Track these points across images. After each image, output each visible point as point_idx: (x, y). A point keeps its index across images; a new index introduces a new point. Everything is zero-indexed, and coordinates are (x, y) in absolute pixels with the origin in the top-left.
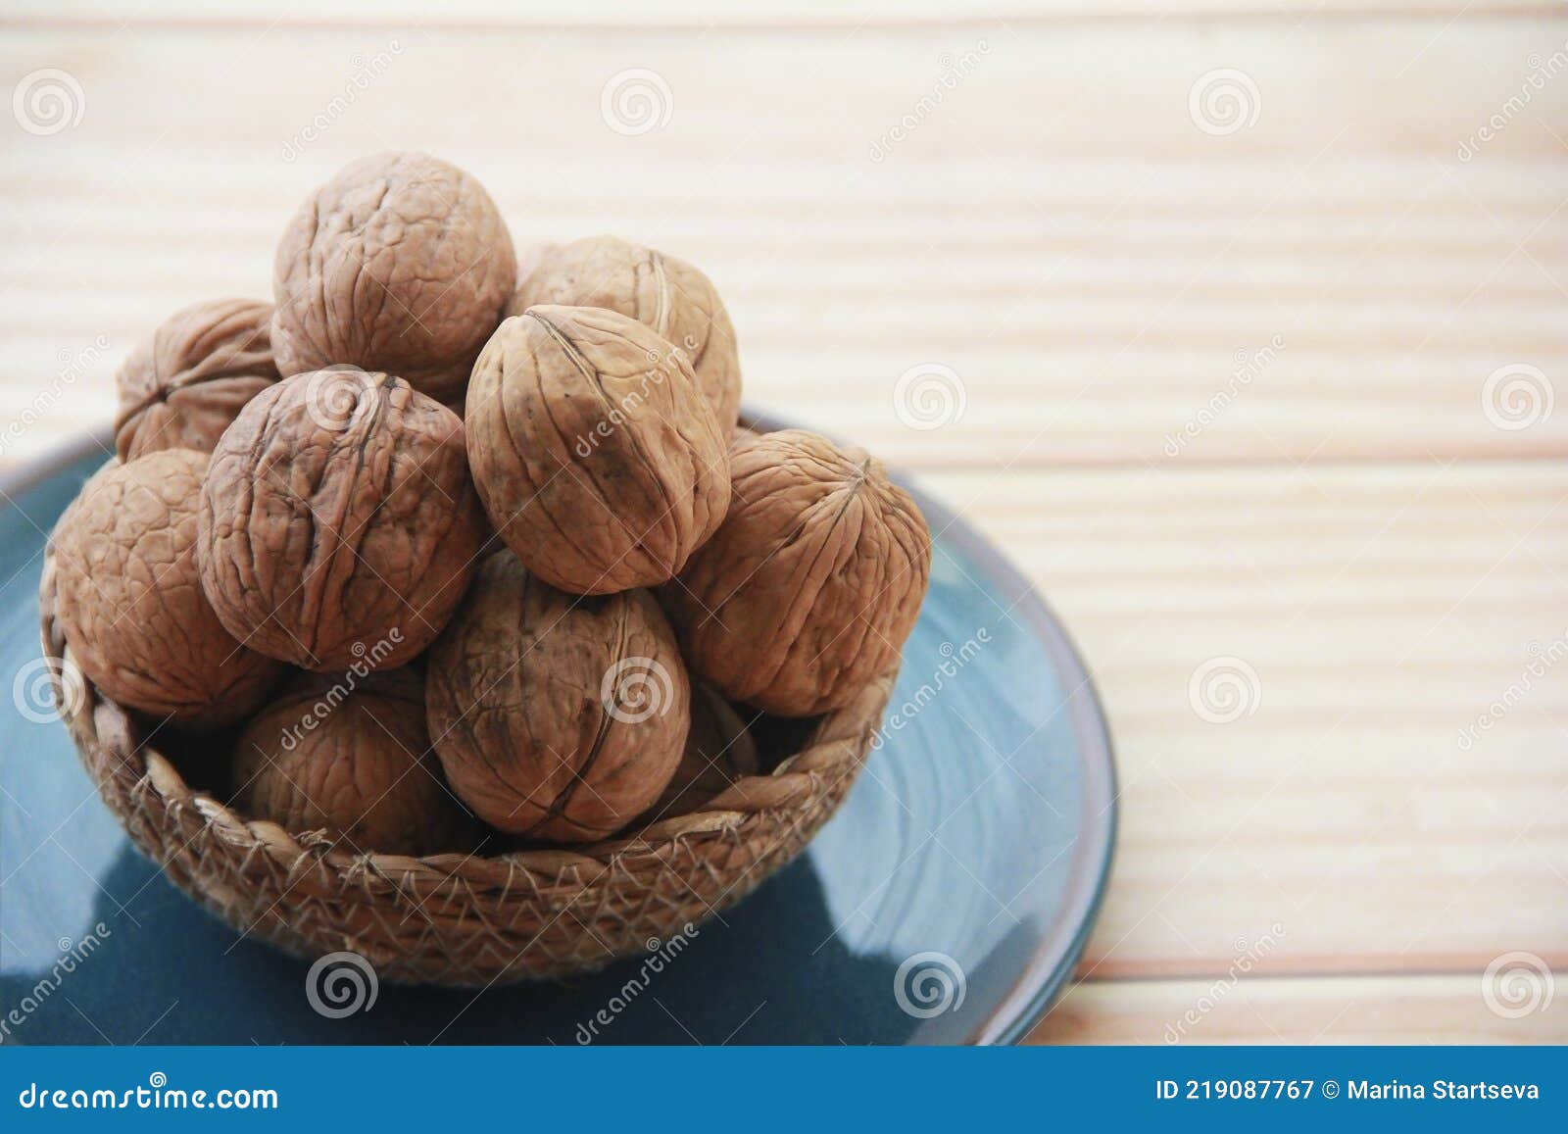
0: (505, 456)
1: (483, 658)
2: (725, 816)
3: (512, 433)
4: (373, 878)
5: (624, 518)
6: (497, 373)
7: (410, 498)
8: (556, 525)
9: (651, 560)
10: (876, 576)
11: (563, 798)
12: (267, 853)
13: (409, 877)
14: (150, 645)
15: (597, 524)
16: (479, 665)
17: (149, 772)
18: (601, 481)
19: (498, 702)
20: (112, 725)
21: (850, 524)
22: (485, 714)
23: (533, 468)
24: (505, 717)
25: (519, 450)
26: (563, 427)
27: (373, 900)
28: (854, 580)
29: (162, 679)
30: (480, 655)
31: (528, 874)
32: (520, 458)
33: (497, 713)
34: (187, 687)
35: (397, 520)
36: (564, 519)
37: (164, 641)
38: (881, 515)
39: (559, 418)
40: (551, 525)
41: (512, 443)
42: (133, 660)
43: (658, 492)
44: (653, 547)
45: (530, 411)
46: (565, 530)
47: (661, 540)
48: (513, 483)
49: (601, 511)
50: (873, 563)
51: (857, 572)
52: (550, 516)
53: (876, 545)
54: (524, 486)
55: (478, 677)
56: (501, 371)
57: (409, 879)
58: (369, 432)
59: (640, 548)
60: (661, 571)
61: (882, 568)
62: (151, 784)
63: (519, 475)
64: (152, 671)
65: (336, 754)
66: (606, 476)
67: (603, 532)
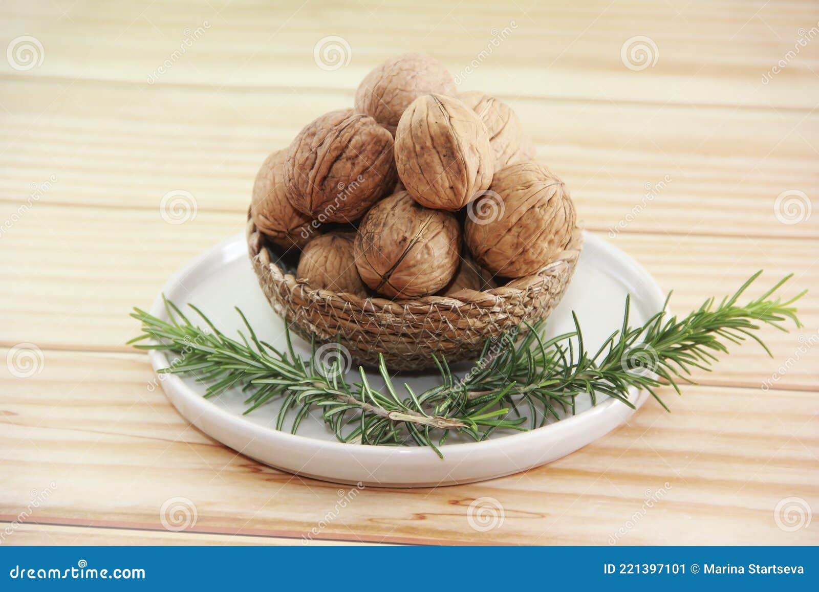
0: (409, 142)
1: (374, 216)
2: (454, 301)
3: (413, 133)
4: (318, 298)
5: (447, 173)
6: (412, 112)
7: (355, 152)
8: (422, 172)
9: (455, 195)
10: (551, 214)
11: (388, 274)
12: (286, 284)
13: (329, 298)
14: (267, 204)
15: (437, 174)
16: (372, 218)
17: (260, 254)
18: (442, 157)
19: (373, 231)
20: (255, 239)
21: (549, 191)
22: (367, 234)
23: (418, 148)
24: (373, 236)
25: (414, 140)
26: (433, 134)
27: (318, 307)
28: (542, 211)
29: (272, 219)
30: (373, 214)
31: (372, 306)
32: (414, 143)
33: (371, 234)
34: (279, 224)
35: (348, 159)
36: (425, 169)
37: (272, 202)
38: (562, 197)
39: (432, 130)
40: (420, 172)
41: (412, 137)
42: (263, 210)
43: (463, 166)
44: (457, 188)
45: (421, 125)
46: (424, 174)
47: (460, 186)
48: (409, 153)
49: (439, 168)
50: (552, 209)
51: (544, 210)
52: (420, 167)
53: (556, 204)
54: (413, 155)
55: (370, 221)
56: (414, 111)
57: (329, 300)
58: (346, 126)
59: (452, 188)
60: (458, 200)
61: (554, 213)
62: (259, 258)
63: (412, 149)
64: (268, 215)
65: (322, 255)
66: (444, 156)
67: (439, 176)
